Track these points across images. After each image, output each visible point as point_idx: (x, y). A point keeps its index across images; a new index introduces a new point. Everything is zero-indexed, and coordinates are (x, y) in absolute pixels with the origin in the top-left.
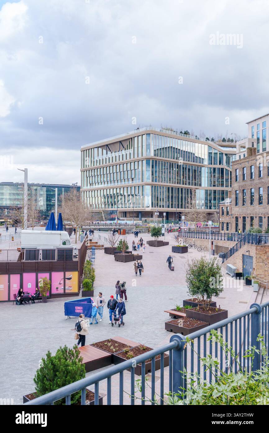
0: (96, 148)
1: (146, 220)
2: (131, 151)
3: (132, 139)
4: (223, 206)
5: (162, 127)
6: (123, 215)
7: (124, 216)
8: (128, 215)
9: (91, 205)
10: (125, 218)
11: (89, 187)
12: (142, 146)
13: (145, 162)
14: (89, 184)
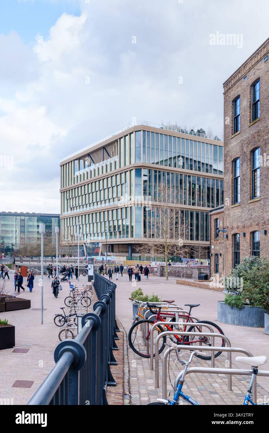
0: (76, 159)
1: (140, 256)
2: (116, 158)
3: (117, 141)
4: (217, 216)
5: (163, 124)
6: (109, 250)
7: (111, 251)
8: (116, 249)
9: (72, 236)
10: (112, 254)
11: (69, 212)
12: (130, 149)
13: (133, 172)
14: (69, 209)
